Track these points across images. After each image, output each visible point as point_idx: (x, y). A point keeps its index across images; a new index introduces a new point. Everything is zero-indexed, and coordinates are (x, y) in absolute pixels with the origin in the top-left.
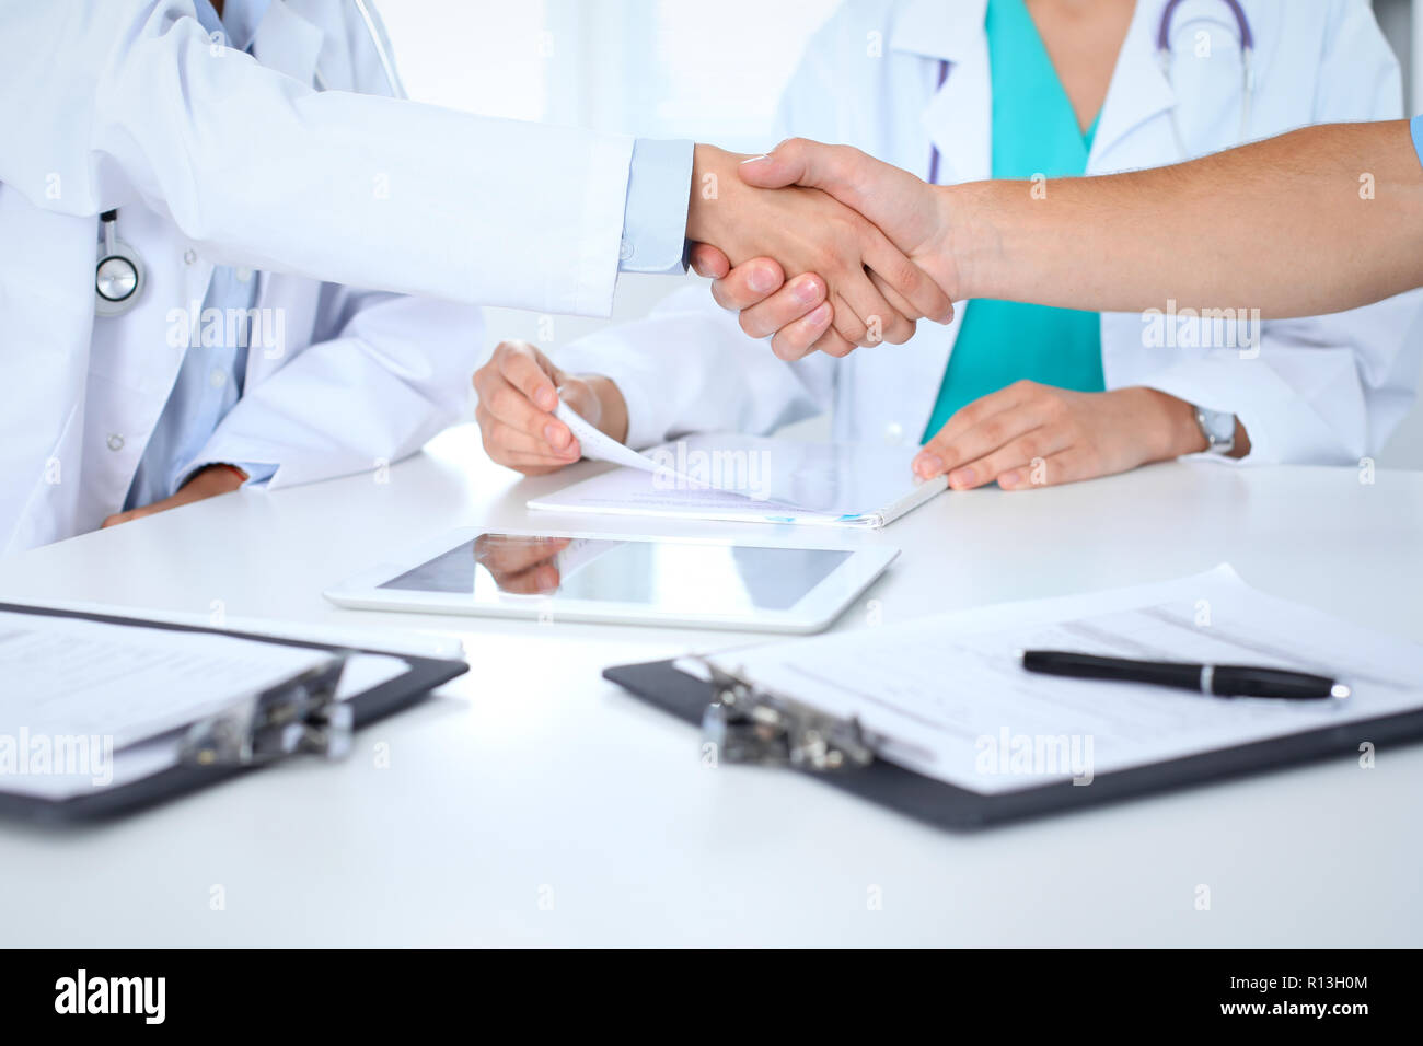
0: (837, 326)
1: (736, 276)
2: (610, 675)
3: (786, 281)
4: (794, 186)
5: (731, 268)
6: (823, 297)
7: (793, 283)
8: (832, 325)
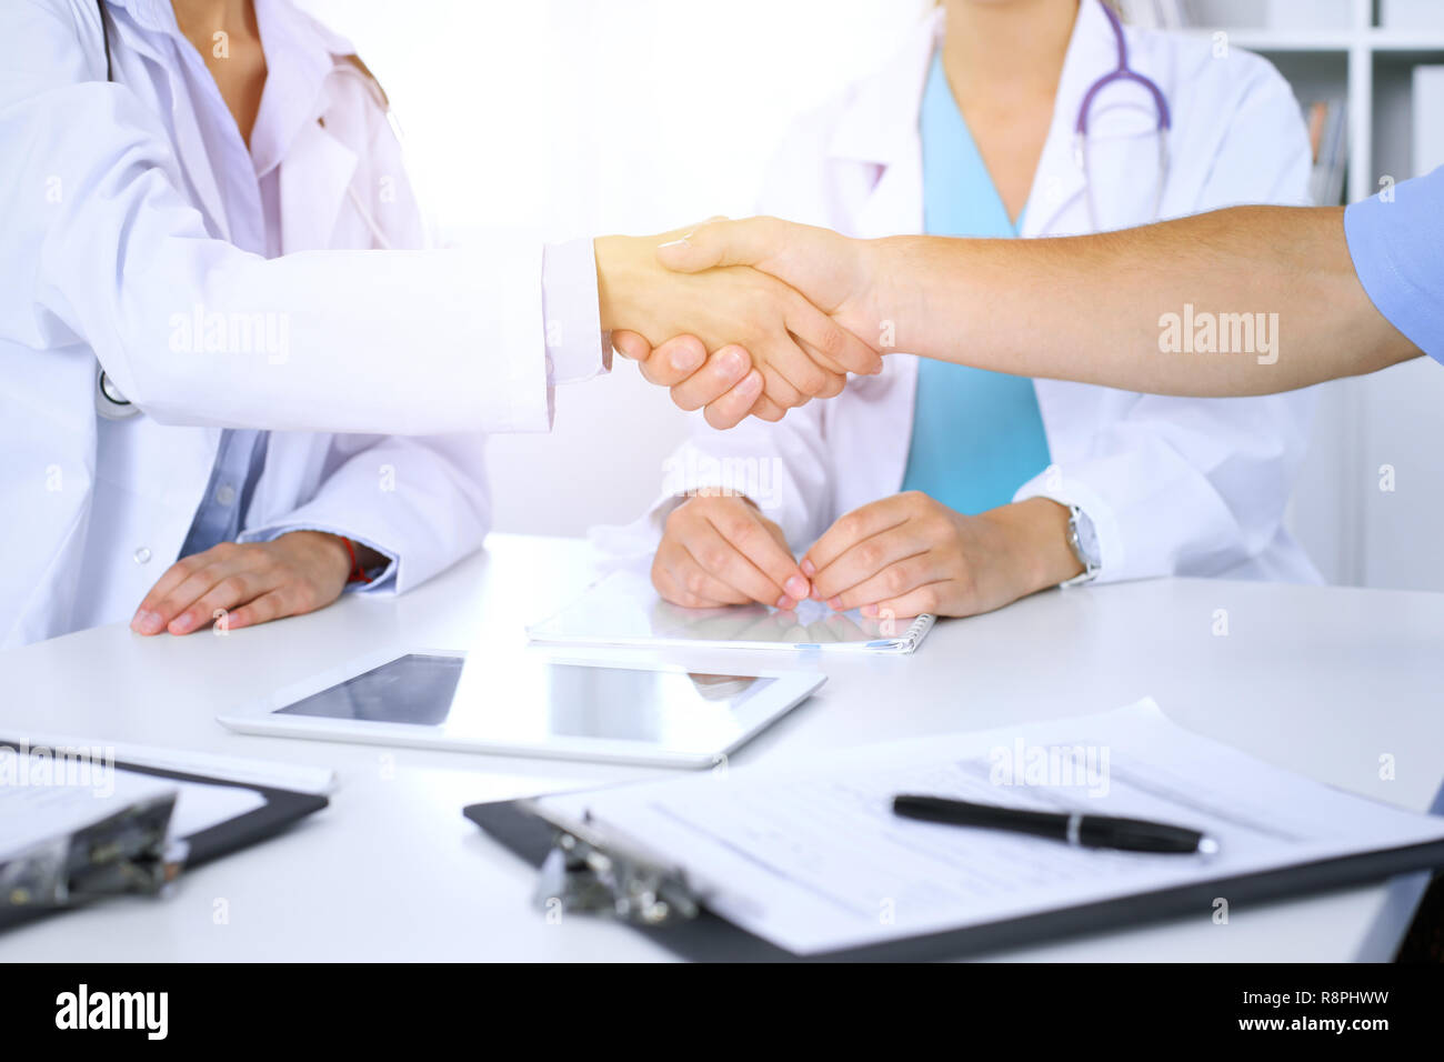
0: (769, 394)
1: (658, 356)
2: (472, 813)
3: (709, 355)
4: (717, 268)
5: (652, 348)
6: (748, 366)
7: (718, 356)
8: (764, 393)
